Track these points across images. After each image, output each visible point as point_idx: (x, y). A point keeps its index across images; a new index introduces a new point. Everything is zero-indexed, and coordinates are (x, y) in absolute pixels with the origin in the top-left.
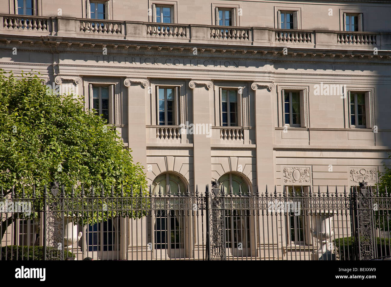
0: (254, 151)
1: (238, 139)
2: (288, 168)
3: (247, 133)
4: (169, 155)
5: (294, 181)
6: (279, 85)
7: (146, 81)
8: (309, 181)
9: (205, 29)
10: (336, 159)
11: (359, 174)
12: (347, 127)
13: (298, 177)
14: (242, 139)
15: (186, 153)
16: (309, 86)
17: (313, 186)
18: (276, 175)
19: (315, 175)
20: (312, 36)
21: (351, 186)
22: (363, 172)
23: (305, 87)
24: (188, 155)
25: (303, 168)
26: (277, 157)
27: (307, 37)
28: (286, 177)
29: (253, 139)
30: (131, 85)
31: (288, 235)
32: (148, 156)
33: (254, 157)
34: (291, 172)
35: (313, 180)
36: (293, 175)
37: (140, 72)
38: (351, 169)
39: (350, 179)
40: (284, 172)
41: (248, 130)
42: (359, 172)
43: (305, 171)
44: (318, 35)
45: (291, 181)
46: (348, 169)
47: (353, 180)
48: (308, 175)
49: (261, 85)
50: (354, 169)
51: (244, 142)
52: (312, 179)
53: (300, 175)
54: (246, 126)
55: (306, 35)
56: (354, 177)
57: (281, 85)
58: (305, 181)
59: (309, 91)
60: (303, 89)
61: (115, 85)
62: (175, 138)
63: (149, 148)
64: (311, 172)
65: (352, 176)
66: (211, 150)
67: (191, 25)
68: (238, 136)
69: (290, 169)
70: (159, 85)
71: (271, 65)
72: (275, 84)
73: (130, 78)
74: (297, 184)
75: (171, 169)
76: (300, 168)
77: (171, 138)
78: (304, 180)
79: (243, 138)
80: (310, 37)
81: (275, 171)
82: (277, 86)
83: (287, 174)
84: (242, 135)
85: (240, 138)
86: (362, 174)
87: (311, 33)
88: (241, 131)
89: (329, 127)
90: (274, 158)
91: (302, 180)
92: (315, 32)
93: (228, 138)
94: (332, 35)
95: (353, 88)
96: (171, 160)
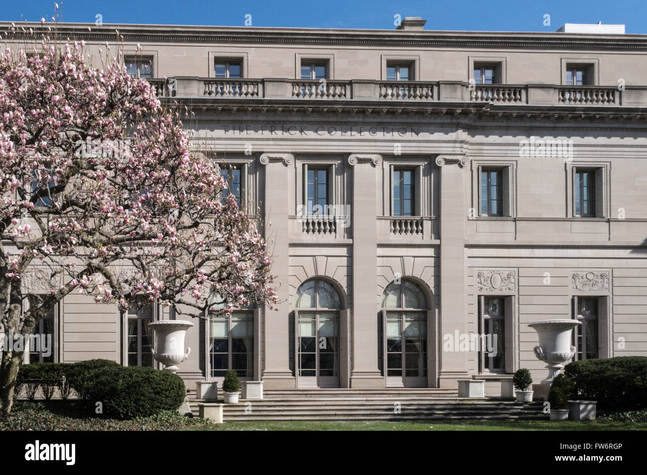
0: (438, 248)
1: (415, 233)
2: (485, 272)
3: (428, 225)
4: (319, 254)
5: (493, 289)
6: (475, 160)
7: (289, 156)
8: (514, 290)
9: (373, 85)
10: (553, 259)
11: (584, 280)
12: (570, 216)
13: (498, 283)
14: (420, 234)
15: (344, 251)
16: (517, 161)
17: (519, 295)
18: (468, 281)
19: (523, 281)
20: (523, 92)
21: (573, 296)
22: (590, 277)
23: (511, 162)
24: (346, 255)
25: (505, 272)
26: (469, 257)
27: (515, 94)
28: (481, 283)
29: (437, 232)
30: (270, 162)
31: (481, 360)
32: (290, 256)
33: (438, 257)
34: (488, 277)
35: (519, 288)
36: (491, 281)
37: (281, 145)
38: (573, 273)
39: (571, 285)
40: (479, 276)
41: (429, 220)
42: (584, 277)
43: (509, 276)
44: (531, 91)
45: (488, 288)
46: (569, 273)
47: (576, 287)
48: (513, 280)
49: (450, 158)
50: (579, 273)
51: (423, 236)
52: (519, 286)
53: (502, 281)
54: (426, 216)
55: (515, 90)
56: (578, 284)
57: (477, 160)
58: (508, 289)
59: (517, 167)
60: (508, 165)
61: (249, 163)
62: (328, 233)
63: (292, 245)
64: (517, 277)
65: (575, 281)
66: (378, 247)
67: (353, 81)
68: (414, 230)
69: (486, 273)
70: (308, 163)
71: (463, 131)
72: (470, 158)
73: (268, 152)
74: (497, 292)
75: (321, 273)
76: (502, 272)
77: (322, 232)
78: (506, 287)
79: (422, 232)
80: (520, 95)
81: (466, 276)
82: (471, 161)
83: (483, 279)
84: (420, 228)
85: (417, 232)
86: (590, 279)
87: (521, 89)
88: (420, 223)
89: (544, 216)
90: (466, 258)
91: (504, 288)
92: (526, 88)
93: (400, 231)
94: (552, 91)
95: (580, 163)
96: (321, 261)
